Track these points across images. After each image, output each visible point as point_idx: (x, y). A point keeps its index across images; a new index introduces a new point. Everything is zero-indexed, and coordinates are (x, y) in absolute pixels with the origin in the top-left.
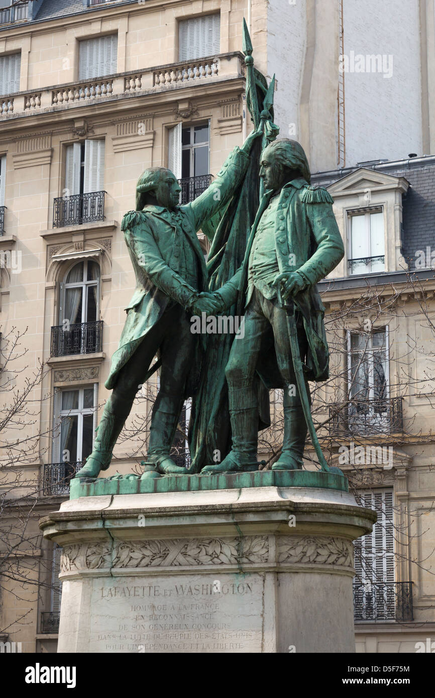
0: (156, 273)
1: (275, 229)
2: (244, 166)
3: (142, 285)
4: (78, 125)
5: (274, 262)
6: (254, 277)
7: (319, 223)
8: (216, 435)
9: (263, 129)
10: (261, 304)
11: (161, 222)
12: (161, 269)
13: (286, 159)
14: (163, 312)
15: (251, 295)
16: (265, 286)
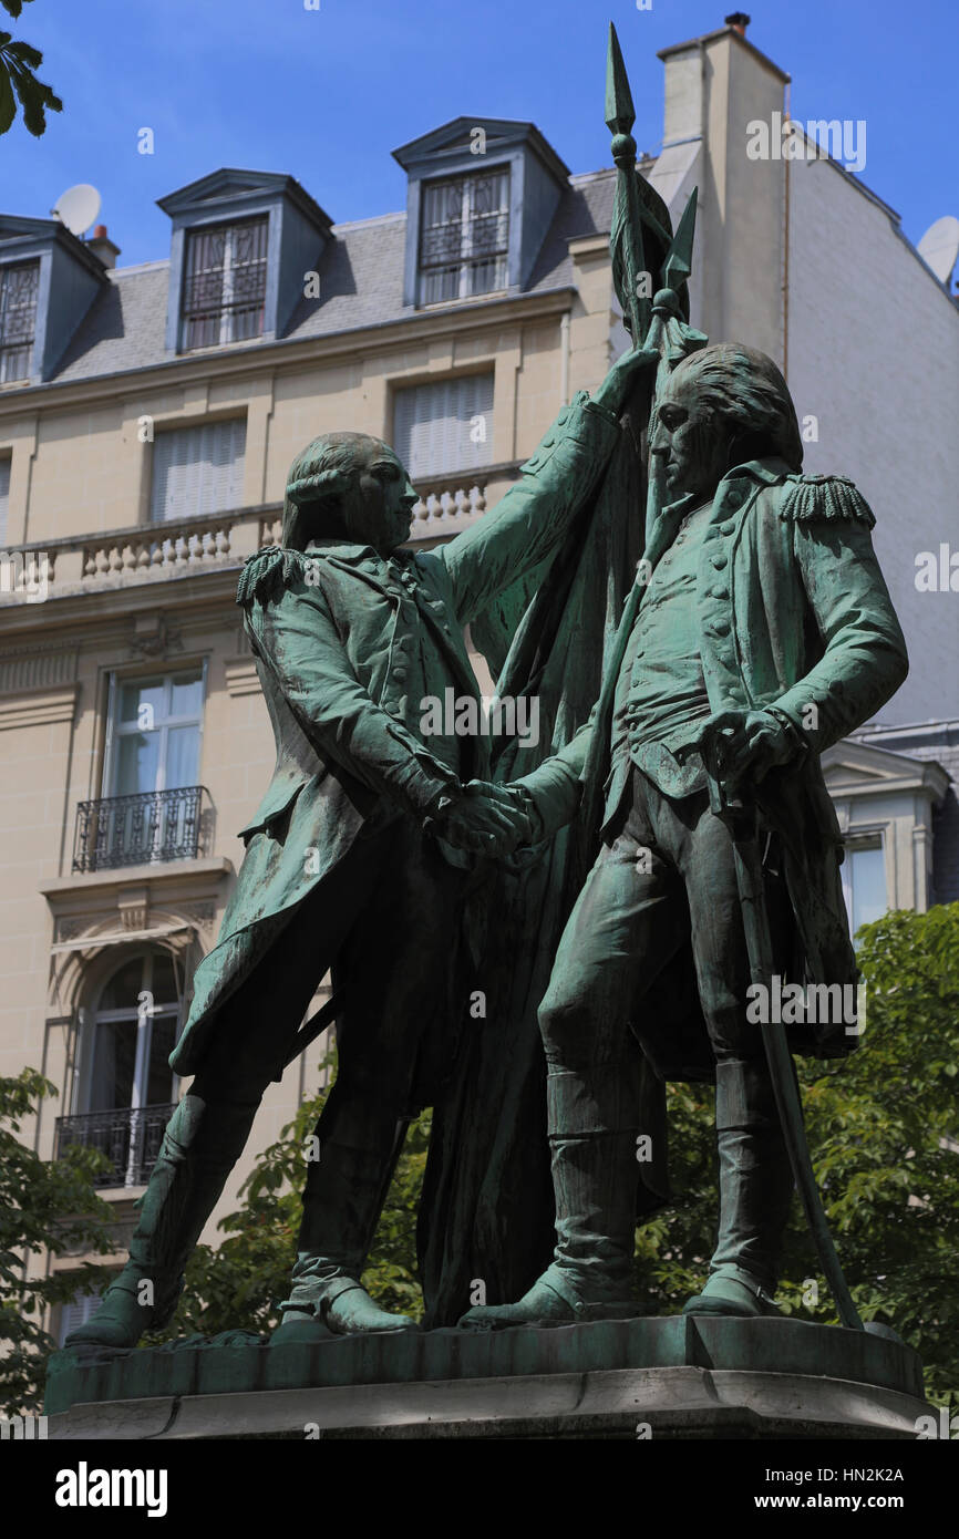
0: (338, 719)
1: (696, 596)
2: (603, 445)
3: (294, 761)
4: (143, 627)
5: (692, 689)
6: (632, 735)
7: (831, 578)
8: (505, 1221)
9: (658, 343)
10: (653, 816)
11: (357, 583)
12: (354, 708)
13: (734, 397)
14: (353, 836)
15: (620, 791)
16: (667, 759)
